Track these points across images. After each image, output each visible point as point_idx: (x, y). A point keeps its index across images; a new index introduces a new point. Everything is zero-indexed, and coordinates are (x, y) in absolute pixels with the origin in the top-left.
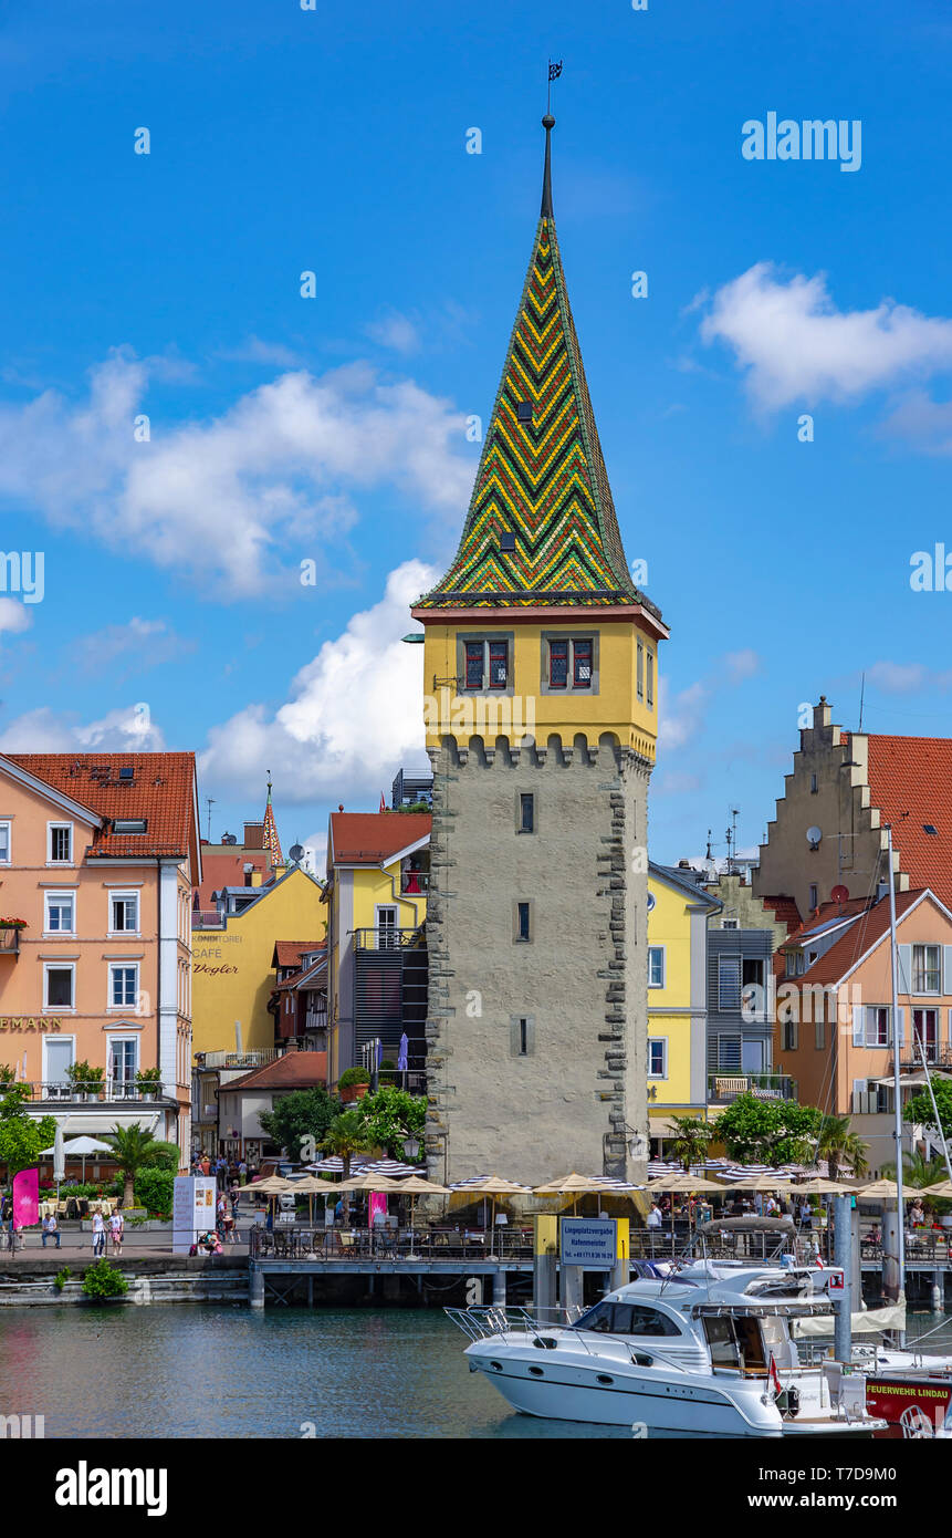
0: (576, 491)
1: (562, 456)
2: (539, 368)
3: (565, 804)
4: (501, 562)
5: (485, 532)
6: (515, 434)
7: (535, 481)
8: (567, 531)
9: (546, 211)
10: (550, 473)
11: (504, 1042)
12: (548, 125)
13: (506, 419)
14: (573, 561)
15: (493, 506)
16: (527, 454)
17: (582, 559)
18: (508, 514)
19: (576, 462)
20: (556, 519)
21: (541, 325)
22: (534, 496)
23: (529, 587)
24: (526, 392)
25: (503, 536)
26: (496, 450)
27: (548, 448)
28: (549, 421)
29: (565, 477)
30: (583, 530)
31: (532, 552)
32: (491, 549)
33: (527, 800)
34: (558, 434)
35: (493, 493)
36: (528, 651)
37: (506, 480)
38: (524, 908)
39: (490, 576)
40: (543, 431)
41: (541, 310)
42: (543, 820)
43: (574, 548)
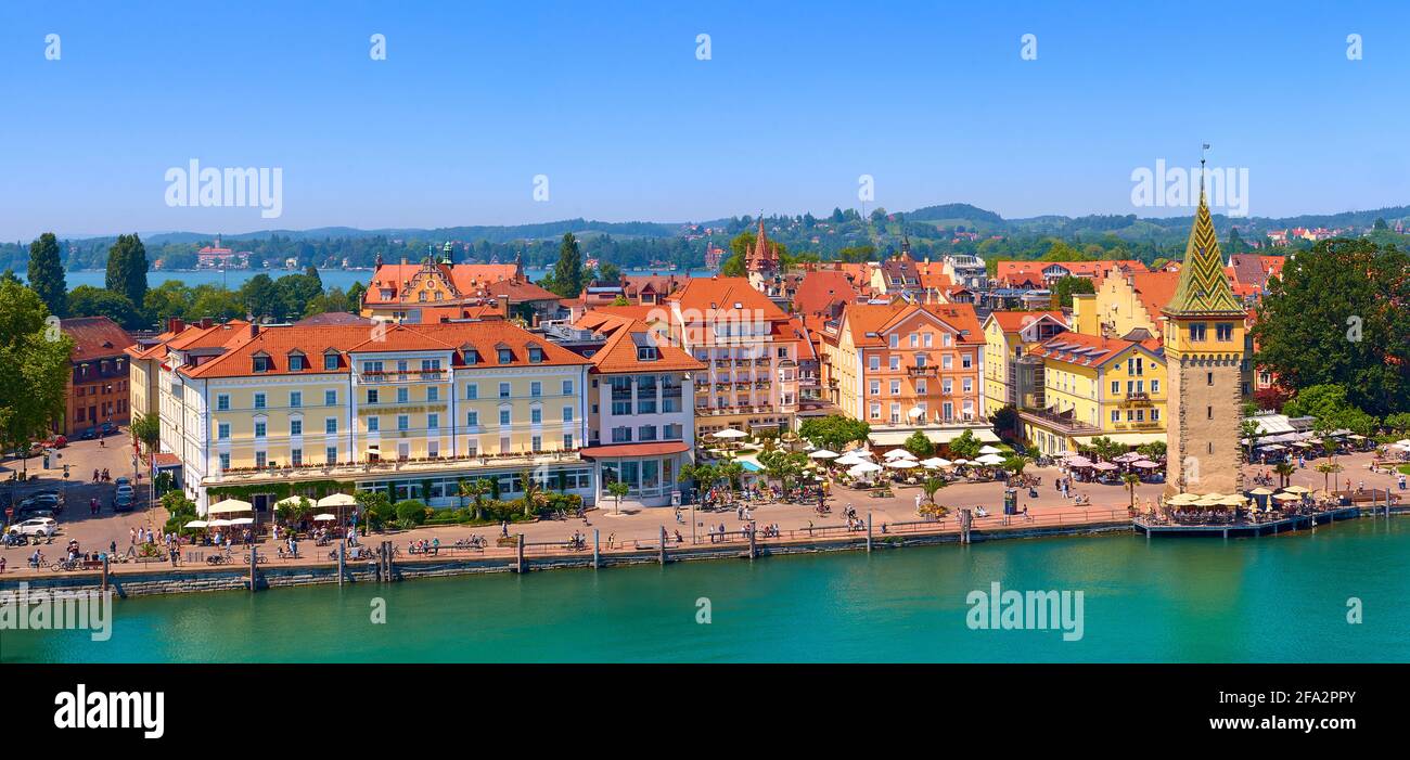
0: (1220, 277)
1: (1214, 267)
2: (1205, 237)
3: (1223, 375)
4: (1199, 299)
5: (1193, 290)
6: (1200, 258)
7: (1207, 273)
8: (1219, 290)
10: (1212, 271)
11: (1205, 449)
12: (1203, 162)
13: (1196, 254)
14: (1222, 299)
15: (1195, 281)
16: (1204, 265)
17: (1225, 299)
18: (1200, 284)
19: (1219, 268)
20: (1215, 286)
21: (1205, 224)
22: (1208, 279)
23: (1210, 308)
24: (1201, 244)
25: (1199, 291)
26: (1194, 263)
27: (1211, 263)
28: (1211, 253)
29: (1217, 272)
30: (1224, 290)
31: (1209, 296)
32: (1195, 295)
33: (1210, 375)
34: (1213, 258)
35: (1194, 278)
36: (1211, 333)
37: (1198, 274)
38: (1210, 408)
39: (1197, 306)
40: (1208, 257)
41: (1204, 219)
42: (1214, 381)
43: (1222, 295)
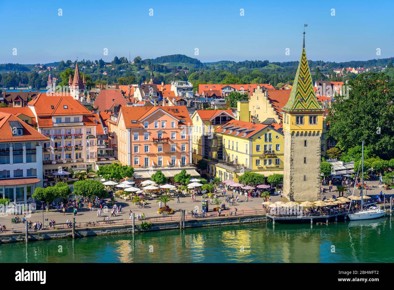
0: (312, 92)
1: (309, 86)
2: (305, 72)
3: (312, 142)
4: (301, 103)
5: (298, 98)
6: (301, 83)
7: (305, 90)
8: (311, 98)
9: (304, 47)
10: (307, 89)
11: (302, 178)
12: (304, 33)
13: (300, 80)
14: (312, 103)
15: (299, 94)
16: (304, 86)
17: (314, 103)
18: (301, 96)
19: (311, 87)
20: (309, 96)
21: (304, 65)
22: (305, 93)
23: (306, 108)
24: (302, 75)
25: (301, 99)
26: (299, 85)
27: (307, 85)
28: (307, 80)
29: (310, 90)
30: (313, 98)
31: (306, 102)
32: (299, 101)
33: (305, 141)
34: (308, 83)
35: (299, 92)
36: (306, 118)
37: (301, 90)
38: (305, 158)
39: (300, 107)
40: (306, 82)
41: (304, 63)
42: (308, 144)
43: (312, 101)
